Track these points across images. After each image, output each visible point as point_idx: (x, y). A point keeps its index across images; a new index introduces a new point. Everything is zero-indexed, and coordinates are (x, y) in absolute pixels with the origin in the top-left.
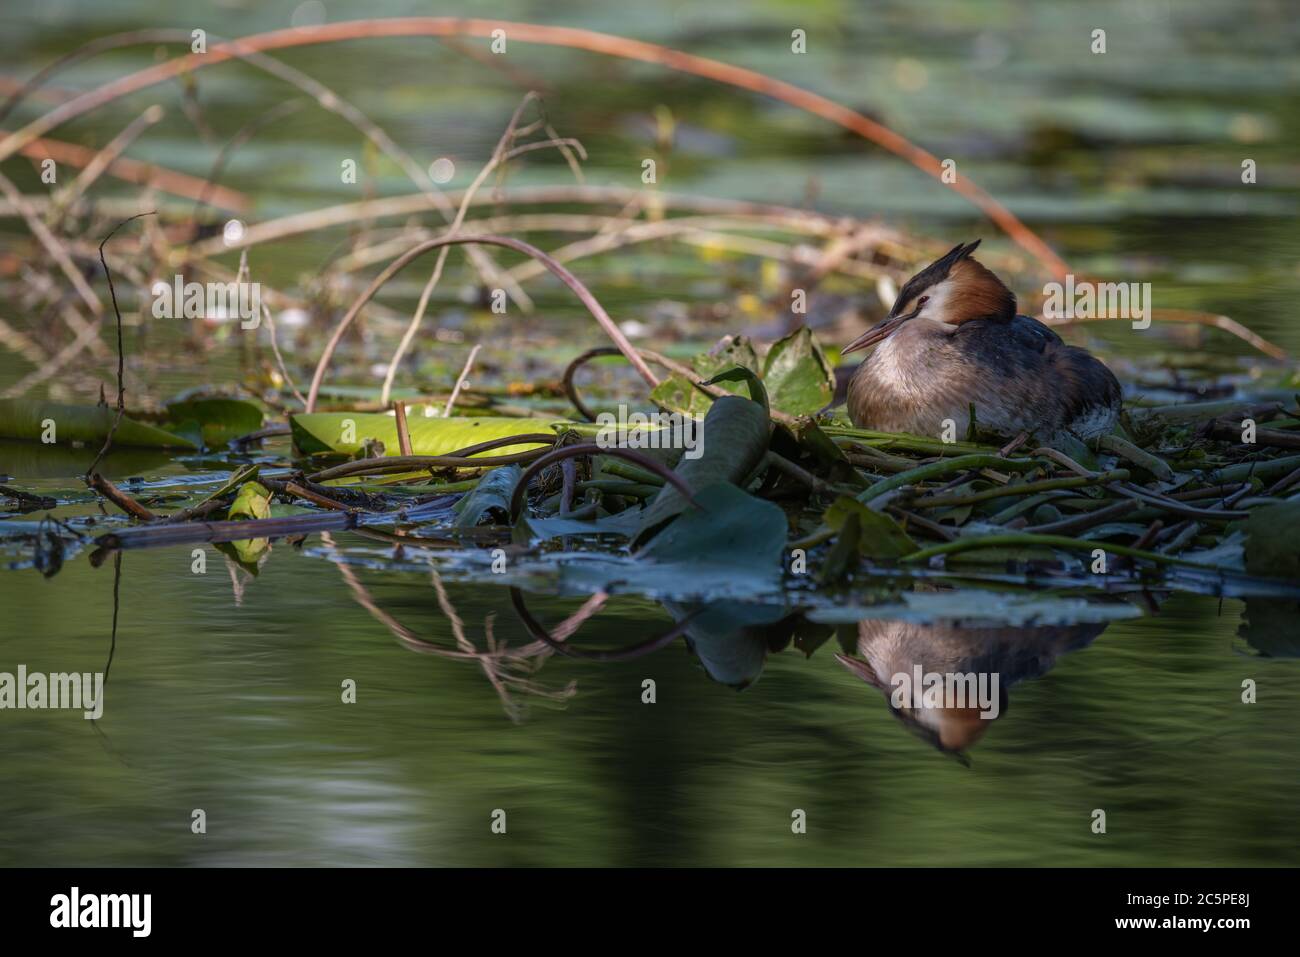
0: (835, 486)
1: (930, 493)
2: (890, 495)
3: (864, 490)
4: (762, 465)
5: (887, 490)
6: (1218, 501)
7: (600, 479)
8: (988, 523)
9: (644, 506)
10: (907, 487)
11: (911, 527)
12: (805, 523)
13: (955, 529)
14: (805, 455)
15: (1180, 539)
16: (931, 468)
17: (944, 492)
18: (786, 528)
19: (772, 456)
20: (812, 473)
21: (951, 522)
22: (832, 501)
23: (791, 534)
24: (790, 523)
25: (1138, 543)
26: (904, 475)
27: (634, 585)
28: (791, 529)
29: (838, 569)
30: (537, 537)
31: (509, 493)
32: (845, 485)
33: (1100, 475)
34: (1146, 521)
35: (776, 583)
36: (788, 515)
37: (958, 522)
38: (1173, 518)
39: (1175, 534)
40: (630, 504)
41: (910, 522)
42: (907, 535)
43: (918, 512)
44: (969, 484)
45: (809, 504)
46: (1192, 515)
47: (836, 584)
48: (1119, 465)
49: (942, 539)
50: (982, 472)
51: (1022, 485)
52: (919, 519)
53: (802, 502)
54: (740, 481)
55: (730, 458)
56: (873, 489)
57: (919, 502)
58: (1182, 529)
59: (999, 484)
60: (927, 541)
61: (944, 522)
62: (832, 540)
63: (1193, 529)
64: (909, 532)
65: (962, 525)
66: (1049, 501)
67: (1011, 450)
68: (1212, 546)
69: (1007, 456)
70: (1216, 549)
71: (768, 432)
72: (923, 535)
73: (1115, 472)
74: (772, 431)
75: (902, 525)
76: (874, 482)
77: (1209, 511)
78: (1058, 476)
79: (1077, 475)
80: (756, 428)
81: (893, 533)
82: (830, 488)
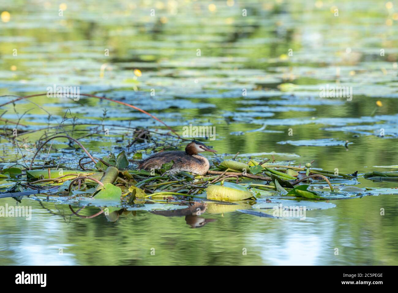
1: (149, 184)
2: (141, 185)
4: (117, 180)
5: (140, 184)
6: (202, 185)
7: (86, 183)
8: (160, 190)
9: (95, 188)
10: (144, 183)
12: (125, 190)
13: (153, 191)
14: (125, 177)
15: (196, 192)
16: (149, 179)
17: (151, 184)
18: (121, 191)
19: (118, 178)
20: (126, 181)
21: (153, 190)
22: (130, 186)
23: (123, 193)
25: (188, 193)
26: (144, 181)
27: (93, 204)
29: (131, 200)
30: (74, 195)
31: (69, 186)
32: (133, 183)
33: (181, 180)
34: (189, 189)
35: (120, 203)
36: (122, 189)
37: (154, 190)
38: (195, 188)
39: (194, 191)
40: (92, 187)
42: (144, 193)
43: (146, 188)
44: (156, 182)
45: (126, 187)
46: (198, 187)
47: (131, 203)
48: (185, 178)
49: (151, 193)
50: (158, 180)
51: (166, 182)
52: (147, 189)
53: (124, 186)
54: (113, 183)
55: (111, 178)
56: (138, 184)
57: (147, 186)
58: (196, 190)
59: (162, 182)
60: (148, 194)
61: (152, 190)
62: (130, 194)
63: (198, 190)
64: (145, 192)
65: (155, 190)
66: (171, 185)
67: (164, 175)
68: (201, 193)
69: (163, 176)
70: (202, 194)
71: (118, 173)
72: (148, 192)
73: (184, 180)
74: (119, 173)
75: (144, 191)
76: (138, 182)
77: (201, 187)
78: (173, 180)
79: (176, 180)
80: (116, 172)
81: (142, 192)
82: (130, 184)
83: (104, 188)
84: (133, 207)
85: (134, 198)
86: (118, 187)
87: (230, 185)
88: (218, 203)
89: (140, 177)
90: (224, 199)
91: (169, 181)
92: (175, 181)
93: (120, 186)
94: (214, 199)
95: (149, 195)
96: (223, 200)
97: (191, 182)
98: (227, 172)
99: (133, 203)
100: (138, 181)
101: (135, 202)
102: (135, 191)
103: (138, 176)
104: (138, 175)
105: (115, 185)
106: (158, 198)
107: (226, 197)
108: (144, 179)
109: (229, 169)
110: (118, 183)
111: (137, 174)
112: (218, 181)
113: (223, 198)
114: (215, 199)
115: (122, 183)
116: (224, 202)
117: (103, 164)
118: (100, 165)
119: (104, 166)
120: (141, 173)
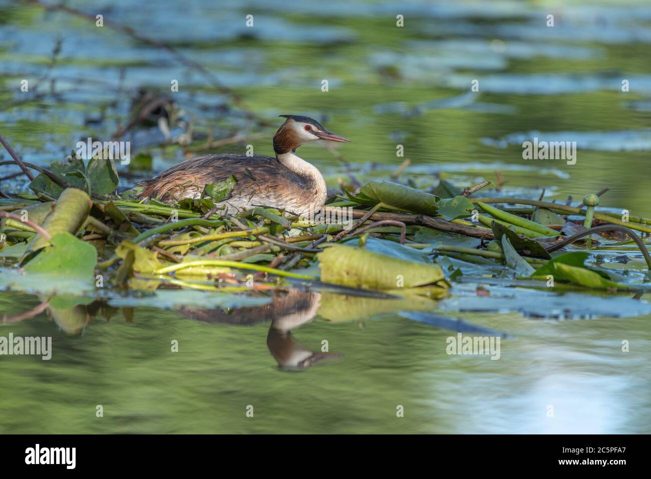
0: (122, 234)
1: (169, 238)
2: (149, 239)
3: (136, 236)
4: (85, 224)
5: (148, 237)
6: (310, 244)
8: (197, 255)
9: (27, 243)
10: (158, 235)
11: (160, 256)
12: (107, 252)
13: (181, 257)
14: (107, 218)
15: (292, 263)
16: (170, 225)
17: (175, 238)
18: (97, 254)
19: (90, 219)
20: (110, 227)
21: (179, 253)
22: (120, 242)
23: (100, 258)
24: (99, 253)
25: (272, 265)
26: (158, 228)
27: (21, 286)
28: (99, 255)
29: (123, 278)
32: (127, 233)
33: (254, 230)
34: (275, 254)
35: (90, 285)
36: (98, 249)
37: (183, 253)
38: (289, 253)
39: (289, 260)
40: (19, 242)
41: (159, 253)
42: (157, 260)
43: (162, 248)
44: (189, 234)
45: (108, 243)
46: (298, 251)
47: (124, 288)
48: (265, 225)
49: (175, 262)
50: (195, 227)
51: (214, 235)
52: (162, 251)
53: (104, 241)
54: (75, 231)
55: (70, 220)
56: (141, 236)
57: (162, 243)
58: (292, 257)
59: (204, 234)
60: (167, 263)
61: (176, 253)
62: (120, 262)
63: (298, 257)
64: (159, 258)
65: (185, 255)
66: (228, 243)
67: (209, 216)
68: (307, 266)
69: (208, 219)
70: (309, 268)
71: (89, 206)
72: (167, 259)
73: (261, 228)
74: (91, 206)
75: (155, 255)
76: (142, 232)
77: (306, 249)
78: (232, 230)
79: (240, 230)
80: (83, 204)
81: (151, 259)
82: (119, 235)
83: (52, 246)
84: (126, 295)
85: (130, 273)
86: (87, 243)
87: (385, 247)
88: (348, 291)
89: (148, 218)
90: (367, 282)
91: (224, 231)
92: (239, 233)
93: (95, 241)
94: (338, 283)
95: (169, 265)
96: (365, 286)
97: (281, 237)
98: (378, 211)
99: (126, 287)
100: (141, 228)
102: (132, 257)
103: (142, 215)
104: (141, 212)
105: (80, 237)
106: (192, 275)
107: (371, 278)
108: (156, 223)
109: (379, 205)
110: (88, 233)
111: (139, 210)
112: (353, 234)
113: (363, 279)
114: (342, 281)
115: (98, 232)
116: (365, 291)
117: (50, 180)
118: (43, 183)
119: (54, 186)
120: (150, 208)
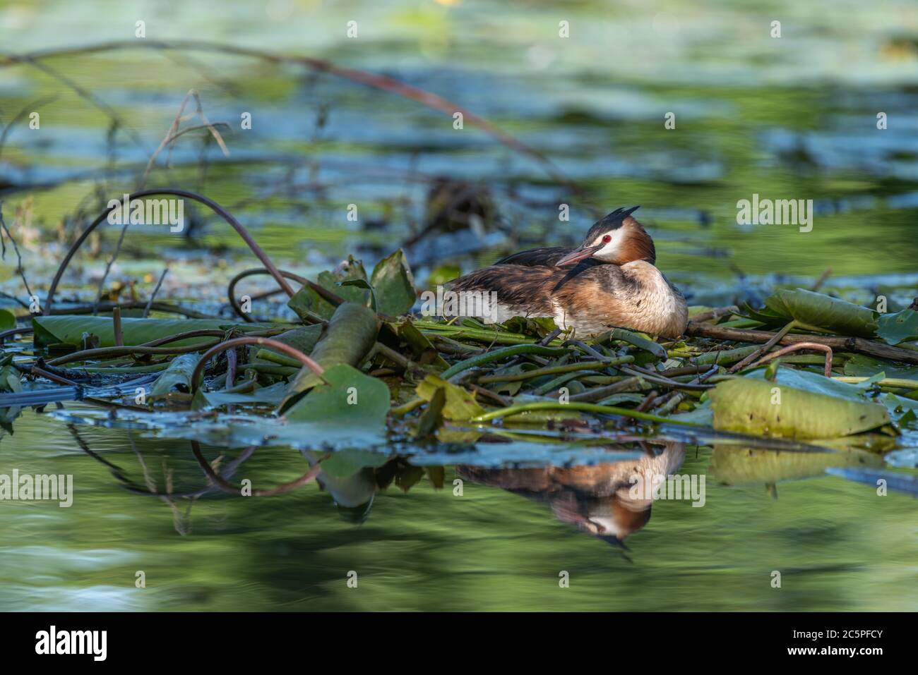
0: (424, 368)
1: (491, 373)
2: (464, 373)
3: (445, 370)
4: (372, 353)
5: (462, 370)
6: (694, 378)
7: (255, 363)
8: (533, 394)
9: (287, 382)
10: (476, 368)
11: (480, 397)
12: (404, 394)
13: (509, 398)
14: (403, 345)
15: (669, 405)
16: (493, 354)
17: (501, 373)
18: (389, 396)
19: (379, 346)
20: (407, 358)
21: (507, 393)
22: (422, 378)
23: (393, 402)
24: (392, 395)
25: (640, 407)
26: (475, 359)
27: (283, 439)
28: (392, 398)
29: (427, 428)
30: (211, 405)
31: (190, 373)
32: (431, 366)
33: (613, 360)
34: (645, 392)
35: (383, 437)
36: (391, 388)
37: (511, 393)
38: (665, 391)
39: (665, 401)
40: (276, 381)
41: (478, 394)
42: (476, 403)
43: (484, 385)
44: (519, 366)
45: (404, 380)
46: (677, 388)
47: (427, 439)
48: (629, 352)
49: (501, 405)
50: (529, 357)
51: (557, 367)
52: (484, 391)
53: (399, 379)
54: (357, 363)
55: (350, 347)
56: (451, 369)
57: (483, 379)
58: (670, 398)
59: (541, 366)
60: (490, 407)
61: (502, 393)
62: (423, 407)
63: (677, 397)
64: (478, 401)
65: (515, 395)
66: (577, 378)
67: (549, 341)
68: (691, 410)
69: (546, 345)
70: (694, 412)
71: (377, 328)
72: (488, 402)
73: (624, 357)
74: (379, 327)
75: (472, 396)
76: (452, 365)
77: (689, 384)
78: (582, 360)
79: (596, 360)
80: (368, 326)
81: (467, 401)
82: (420, 369)
83: (326, 384)
84: (433, 452)
85: (438, 421)
86: (377, 380)
87: (803, 380)
88: (755, 443)
89: (461, 346)
90: (780, 430)
91: (570, 361)
92: (593, 364)
93: (385, 378)
94: (738, 432)
95: (492, 410)
96: (775, 435)
97: (652, 369)
98: (789, 332)
99: (434, 441)
100: (452, 359)
101: (444, 435)
102: (440, 398)
103: (452, 341)
104: (450, 337)
105: (368, 372)
106: (526, 423)
107: (784, 424)
108: (473, 353)
109: (795, 323)
110: (375, 367)
111: (448, 334)
112: (756, 364)
113: (775, 424)
114: (744, 429)
115: (389, 365)
116: (777, 441)
117: (317, 296)
118: (308, 300)
119: (324, 306)
120: (464, 331)
